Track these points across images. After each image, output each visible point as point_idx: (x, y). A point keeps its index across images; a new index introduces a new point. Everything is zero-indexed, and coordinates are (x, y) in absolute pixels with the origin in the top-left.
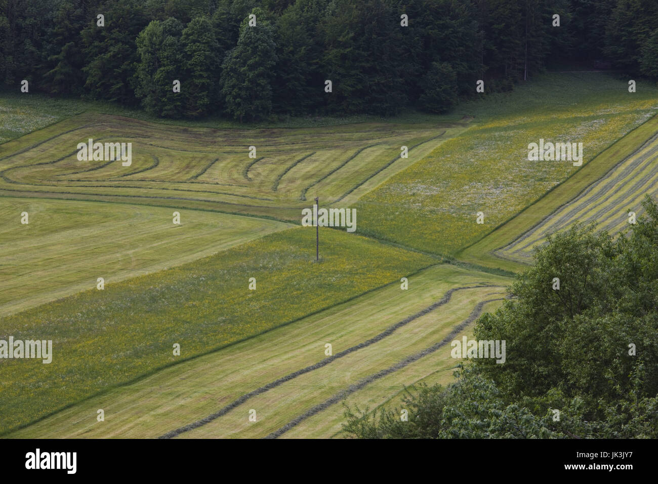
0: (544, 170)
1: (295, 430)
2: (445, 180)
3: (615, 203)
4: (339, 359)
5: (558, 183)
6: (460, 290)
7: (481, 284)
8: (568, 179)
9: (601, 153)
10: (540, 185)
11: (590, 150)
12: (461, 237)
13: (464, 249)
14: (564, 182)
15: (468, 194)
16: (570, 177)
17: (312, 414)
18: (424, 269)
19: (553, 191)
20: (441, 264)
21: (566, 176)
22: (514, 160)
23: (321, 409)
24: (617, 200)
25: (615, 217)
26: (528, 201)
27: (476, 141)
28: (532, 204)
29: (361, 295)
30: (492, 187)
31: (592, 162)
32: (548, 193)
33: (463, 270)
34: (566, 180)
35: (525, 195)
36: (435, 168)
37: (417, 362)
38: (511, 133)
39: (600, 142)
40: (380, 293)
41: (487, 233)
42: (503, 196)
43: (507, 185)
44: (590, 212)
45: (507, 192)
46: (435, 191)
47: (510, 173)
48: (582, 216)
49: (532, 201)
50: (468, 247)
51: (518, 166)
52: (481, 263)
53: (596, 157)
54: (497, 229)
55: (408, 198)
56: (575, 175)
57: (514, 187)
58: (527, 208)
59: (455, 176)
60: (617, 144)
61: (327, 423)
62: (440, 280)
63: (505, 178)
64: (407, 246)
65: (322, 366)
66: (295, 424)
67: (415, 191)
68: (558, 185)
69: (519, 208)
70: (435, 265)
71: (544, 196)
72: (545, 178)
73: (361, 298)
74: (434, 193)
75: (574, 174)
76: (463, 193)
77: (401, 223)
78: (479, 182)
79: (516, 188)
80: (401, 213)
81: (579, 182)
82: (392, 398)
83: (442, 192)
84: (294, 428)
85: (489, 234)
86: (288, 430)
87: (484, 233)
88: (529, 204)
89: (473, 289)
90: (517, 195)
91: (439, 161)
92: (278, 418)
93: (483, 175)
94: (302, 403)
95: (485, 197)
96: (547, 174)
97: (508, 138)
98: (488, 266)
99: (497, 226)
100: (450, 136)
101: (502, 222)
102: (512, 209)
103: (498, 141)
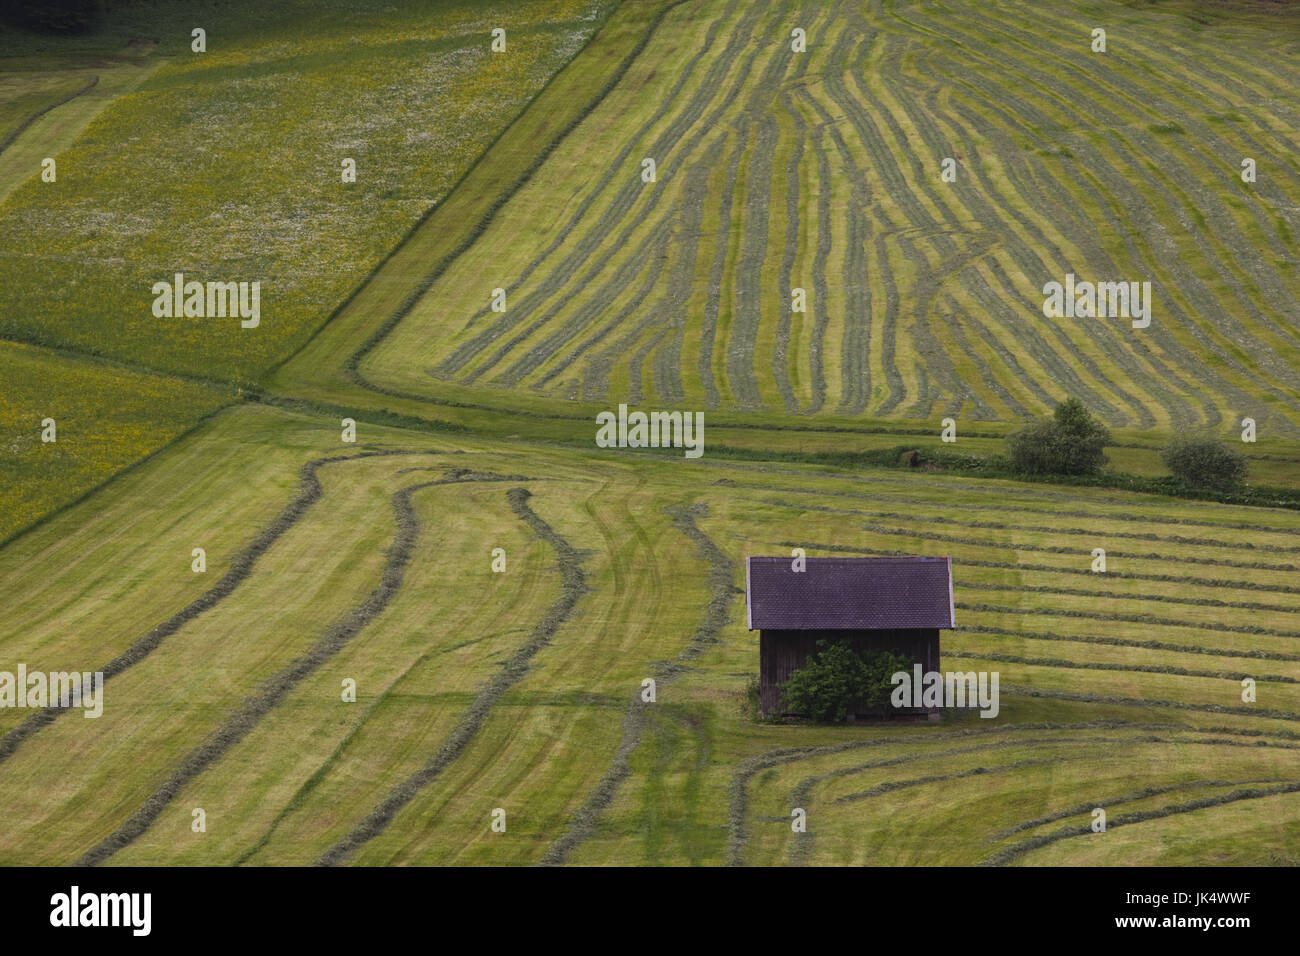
0: (388, 170)
1: (177, 810)
2: (155, 198)
3: (586, 247)
4: (172, 639)
5: (434, 202)
6: (327, 465)
7: (365, 448)
8: (451, 192)
9: (507, 128)
10: (393, 207)
11: (480, 123)
12: (260, 338)
13: (279, 365)
14: (445, 199)
15: (227, 232)
16: (457, 186)
17: (197, 771)
18: (209, 416)
19: (428, 222)
20: (243, 404)
21: (446, 185)
22: (306, 146)
23: (210, 758)
24: (586, 239)
25: (601, 281)
26: (379, 248)
27: (190, 103)
28: (392, 254)
29: (105, 485)
30: (280, 215)
31: (493, 149)
32: (418, 225)
33: (303, 417)
34: (449, 196)
35: (368, 234)
36: (119, 169)
37: (361, 636)
38: (270, 81)
39: (496, 101)
40: (143, 477)
41: (317, 326)
42: (316, 236)
43: (314, 209)
44: (536, 272)
45: (320, 225)
46: (143, 225)
47: (313, 180)
48: (522, 280)
49: (390, 247)
50: (285, 361)
51: (322, 163)
52: (333, 398)
53: (498, 138)
54: (335, 315)
55: (84, 245)
56: (464, 183)
57: (332, 213)
58: (383, 263)
59: (178, 188)
60: (535, 106)
61: (243, 790)
62: (265, 442)
63: (305, 192)
64: (132, 362)
65: (143, 657)
66: (170, 797)
67: (94, 227)
68: (435, 208)
69: (367, 263)
70: (229, 405)
71: (411, 235)
72: (399, 190)
73: (109, 492)
74: (142, 231)
75: (462, 180)
76: (214, 229)
77: (93, 306)
78: (244, 203)
79: (337, 218)
80: (83, 282)
81: (479, 198)
82: (364, 723)
83: (161, 228)
84: (172, 805)
85: (322, 328)
86: (160, 810)
87: (310, 326)
88: (386, 254)
89: (354, 462)
90: (346, 232)
91: (121, 152)
92: (119, 785)
93: (247, 185)
94: (156, 744)
95: (272, 240)
96: (399, 182)
97: (268, 95)
98: (355, 406)
99: (333, 308)
100: (116, 89)
101: (343, 299)
102: (350, 265)
103: (245, 100)
